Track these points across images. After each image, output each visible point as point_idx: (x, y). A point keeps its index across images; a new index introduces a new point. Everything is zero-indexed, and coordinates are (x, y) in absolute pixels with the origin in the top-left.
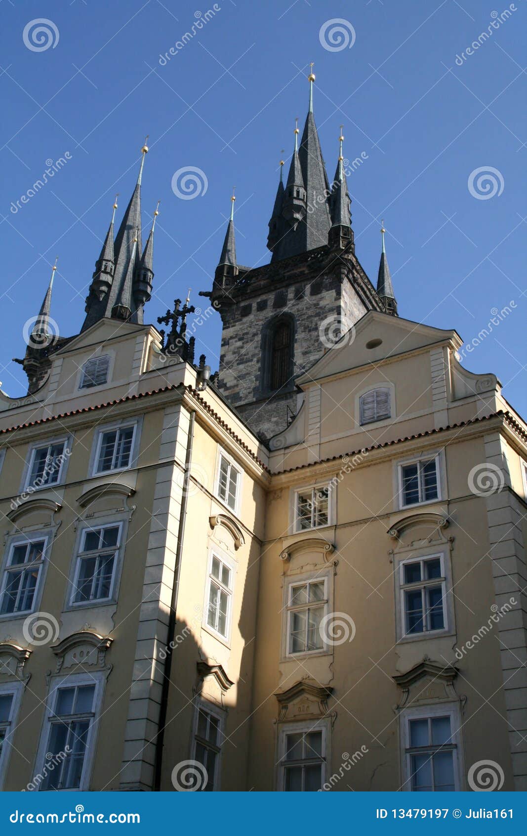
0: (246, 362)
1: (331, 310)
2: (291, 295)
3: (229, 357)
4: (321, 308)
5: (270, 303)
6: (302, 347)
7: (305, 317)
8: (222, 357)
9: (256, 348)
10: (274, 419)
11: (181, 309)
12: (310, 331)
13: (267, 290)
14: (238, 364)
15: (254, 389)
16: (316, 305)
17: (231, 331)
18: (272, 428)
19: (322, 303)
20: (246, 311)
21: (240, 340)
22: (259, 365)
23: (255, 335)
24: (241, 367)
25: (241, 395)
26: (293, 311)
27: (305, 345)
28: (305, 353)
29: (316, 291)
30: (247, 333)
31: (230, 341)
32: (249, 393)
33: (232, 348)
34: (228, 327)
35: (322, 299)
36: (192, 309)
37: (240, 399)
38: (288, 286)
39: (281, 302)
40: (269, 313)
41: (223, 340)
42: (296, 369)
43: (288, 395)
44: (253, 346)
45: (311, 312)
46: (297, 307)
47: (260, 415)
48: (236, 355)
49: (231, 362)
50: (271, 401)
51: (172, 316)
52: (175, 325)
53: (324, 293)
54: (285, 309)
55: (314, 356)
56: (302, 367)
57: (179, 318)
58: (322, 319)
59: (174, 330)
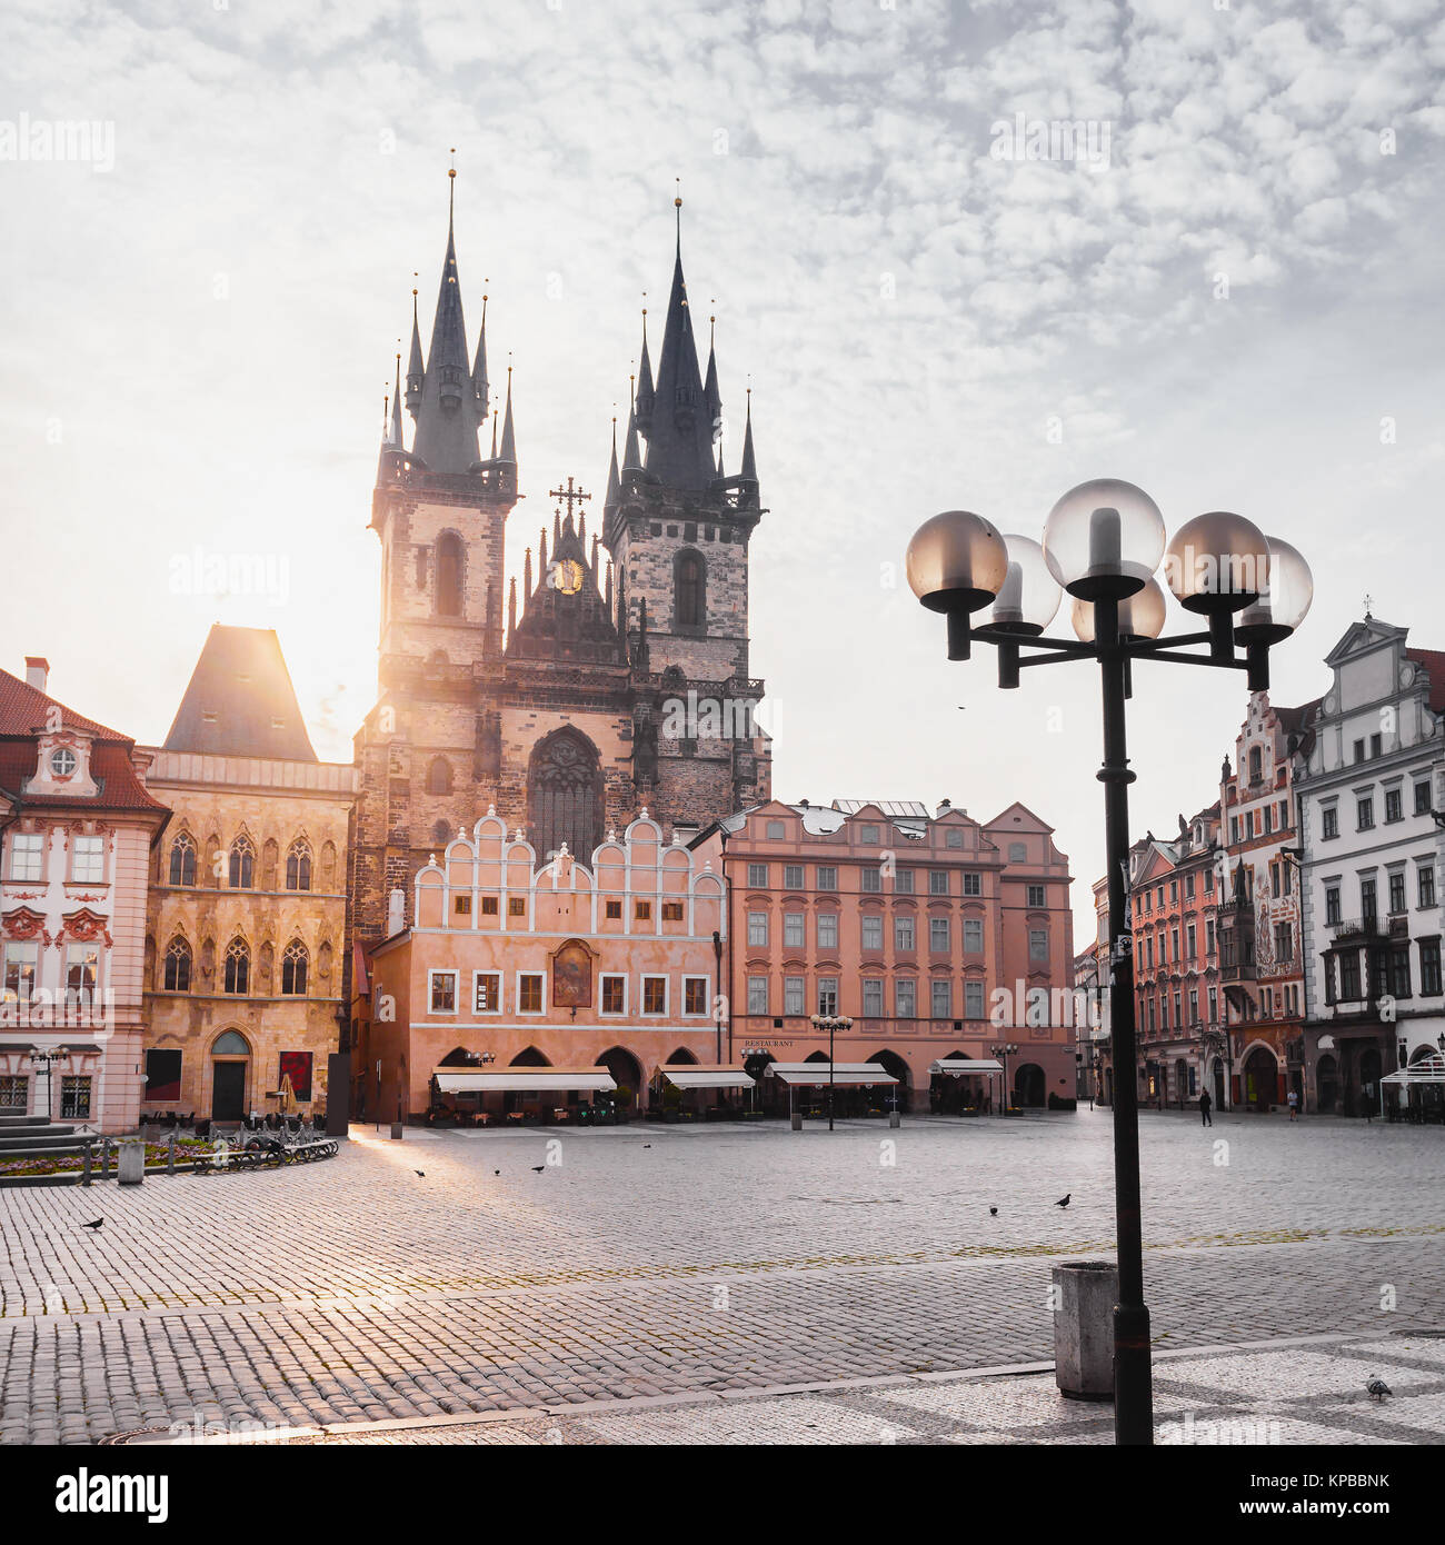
0: (660, 588)
1: (739, 566)
2: (701, 533)
3: (641, 576)
4: (730, 559)
5: (681, 532)
6: (713, 594)
7: (716, 562)
9: (669, 576)
10: (690, 657)
11: (576, 491)
12: (720, 580)
13: (678, 517)
14: (651, 587)
15: (669, 619)
16: (726, 554)
17: (640, 547)
18: (689, 665)
19: (731, 555)
20: (656, 531)
21: (652, 560)
22: (673, 596)
23: (666, 561)
24: (655, 591)
25: (657, 621)
26: (704, 550)
27: (717, 592)
28: (716, 601)
29: (725, 538)
30: (658, 557)
31: (642, 558)
32: (666, 622)
33: (644, 566)
34: (638, 541)
35: (730, 549)
37: (656, 625)
38: (698, 521)
39: (691, 535)
40: (679, 543)
42: (708, 614)
43: (702, 638)
44: (666, 574)
45: (721, 559)
46: (707, 548)
47: (676, 650)
48: (649, 576)
49: (644, 582)
50: (686, 637)
51: (565, 495)
52: (570, 508)
53: (732, 545)
54: (696, 546)
55: (725, 608)
56: (714, 615)
57: (575, 501)
58: (731, 572)
59: (570, 515)
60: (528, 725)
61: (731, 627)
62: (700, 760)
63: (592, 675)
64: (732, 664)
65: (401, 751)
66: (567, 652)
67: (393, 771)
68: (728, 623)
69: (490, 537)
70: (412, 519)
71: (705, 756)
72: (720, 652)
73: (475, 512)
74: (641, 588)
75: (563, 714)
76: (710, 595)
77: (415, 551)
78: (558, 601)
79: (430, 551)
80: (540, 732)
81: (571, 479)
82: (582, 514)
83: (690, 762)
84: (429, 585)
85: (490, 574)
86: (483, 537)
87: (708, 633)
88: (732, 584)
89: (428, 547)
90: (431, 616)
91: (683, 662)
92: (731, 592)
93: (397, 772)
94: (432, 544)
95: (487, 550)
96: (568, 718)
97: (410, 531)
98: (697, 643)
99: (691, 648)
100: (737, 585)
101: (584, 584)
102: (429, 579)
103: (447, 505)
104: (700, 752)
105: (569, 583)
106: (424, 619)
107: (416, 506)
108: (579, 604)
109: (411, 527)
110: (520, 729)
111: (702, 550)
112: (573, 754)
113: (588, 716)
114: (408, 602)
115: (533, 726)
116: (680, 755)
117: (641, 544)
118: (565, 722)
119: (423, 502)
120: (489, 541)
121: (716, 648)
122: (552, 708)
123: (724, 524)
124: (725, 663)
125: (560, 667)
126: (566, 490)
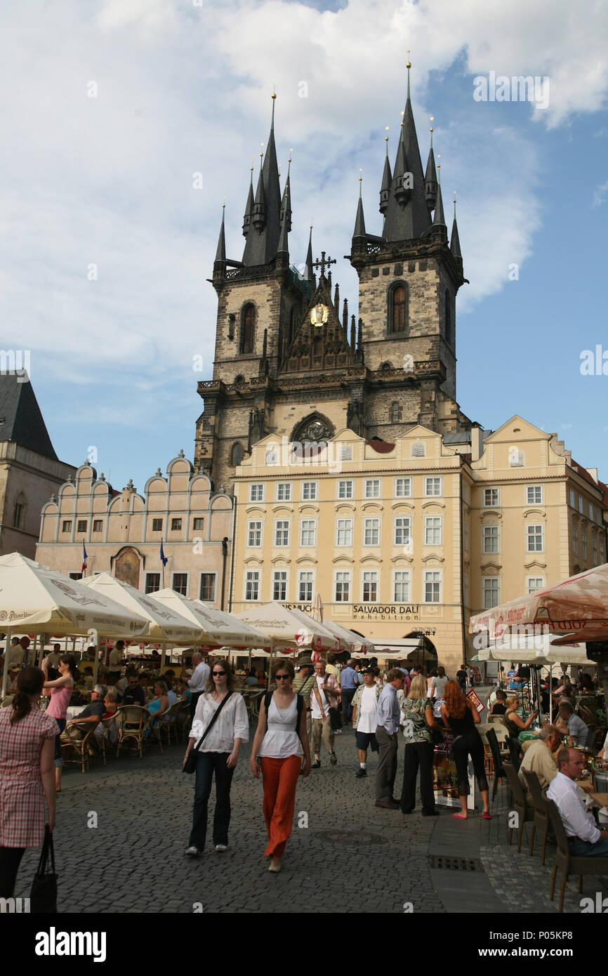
0: (377, 311)
1: (433, 285)
2: (406, 268)
3: (365, 305)
4: (426, 282)
5: (392, 271)
6: (414, 307)
7: (416, 286)
8: (360, 304)
9: (383, 302)
10: (397, 354)
11: (326, 259)
12: (419, 297)
13: (389, 261)
14: (372, 311)
15: (383, 331)
17: (365, 286)
18: (397, 360)
19: (427, 279)
20: (375, 274)
21: (372, 293)
22: (386, 314)
23: (381, 292)
24: (374, 313)
25: (375, 333)
27: (416, 306)
28: (416, 312)
29: (423, 268)
30: (376, 290)
31: (365, 293)
32: (381, 333)
33: (367, 298)
34: (363, 283)
35: (427, 275)
36: (335, 262)
37: (374, 336)
38: (403, 261)
39: (399, 271)
40: (391, 278)
41: (360, 291)
42: (410, 322)
43: (406, 339)
44: (381, 301)
45: (420, 283)
46: (410, 277)
47: (388, 350)
48: (370, 304)
49: (366, 309)
50: (394, 340)
51: (320, 264)
52: (323, 271)
53: (428, 271)
54: (402, 278)
55: (422, 316)
56: (414, 322)
57: (326, 266)
58: (427, 290)
59: (323, 275)
60: (290, 415)
61: (427, 327)
62: (403, 424)
63: (333, 376)
64: (427, 353)
65: (207, 441)
66: (317, 364)
67: (202, 454)
68: (424, 326)
69: (271, 300)
70: (228, 299)
71: (407, 421)
72: (418, 346)
73: (264, 286)
74: (365, 313)
75: (312, 405)
76: (412, 308)
77: (228, 318)
78: (312, 332)
79: (237, 316)
80: (297, 419)
81: (324, 253)
82: (330, 273)
83: (396, 427)
84: (236, 337)
85: (272, 323)
86: (268, 301)
87: (410, 335)
88: (428, 298)
89: (236, 313)
90: (236, 355)
91: (393, 359)
92: (426, 304)
93: (204, 454)
94: (238, 311)
95: (270, 308)
96: (315, 407)
97: (227, 307)
98: (402, 344)
99: (399, 348)
100: (431, 298)
101: (329, 318)
102: (236, 333)
103: (247, 286)
104: (404, 419)
105: (320, 319)
106: (232, 358)
107: (231, 291)
108: (325, 331)
109: (227, 304)
110: (285, 419)
111: (407, 280)
112: (321, 431)
113: (328, 404)
114: (223, 349)
115: (293, 415)
116: (390, 423)
117: (365, 284)
118: (313, 410)
119: (234, 288)
120: (271, 303)
121: (415, 344)
122: (305, 402)
123: (421, 258)
124: (422, 354)
125: (312, 374)
126: (320, 260)
